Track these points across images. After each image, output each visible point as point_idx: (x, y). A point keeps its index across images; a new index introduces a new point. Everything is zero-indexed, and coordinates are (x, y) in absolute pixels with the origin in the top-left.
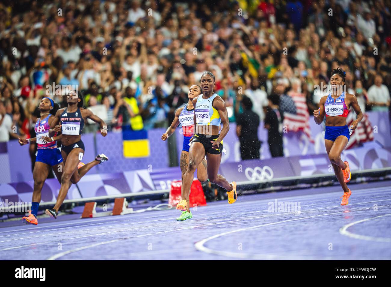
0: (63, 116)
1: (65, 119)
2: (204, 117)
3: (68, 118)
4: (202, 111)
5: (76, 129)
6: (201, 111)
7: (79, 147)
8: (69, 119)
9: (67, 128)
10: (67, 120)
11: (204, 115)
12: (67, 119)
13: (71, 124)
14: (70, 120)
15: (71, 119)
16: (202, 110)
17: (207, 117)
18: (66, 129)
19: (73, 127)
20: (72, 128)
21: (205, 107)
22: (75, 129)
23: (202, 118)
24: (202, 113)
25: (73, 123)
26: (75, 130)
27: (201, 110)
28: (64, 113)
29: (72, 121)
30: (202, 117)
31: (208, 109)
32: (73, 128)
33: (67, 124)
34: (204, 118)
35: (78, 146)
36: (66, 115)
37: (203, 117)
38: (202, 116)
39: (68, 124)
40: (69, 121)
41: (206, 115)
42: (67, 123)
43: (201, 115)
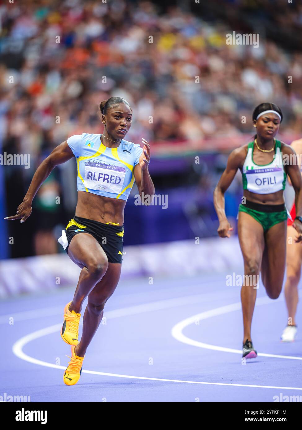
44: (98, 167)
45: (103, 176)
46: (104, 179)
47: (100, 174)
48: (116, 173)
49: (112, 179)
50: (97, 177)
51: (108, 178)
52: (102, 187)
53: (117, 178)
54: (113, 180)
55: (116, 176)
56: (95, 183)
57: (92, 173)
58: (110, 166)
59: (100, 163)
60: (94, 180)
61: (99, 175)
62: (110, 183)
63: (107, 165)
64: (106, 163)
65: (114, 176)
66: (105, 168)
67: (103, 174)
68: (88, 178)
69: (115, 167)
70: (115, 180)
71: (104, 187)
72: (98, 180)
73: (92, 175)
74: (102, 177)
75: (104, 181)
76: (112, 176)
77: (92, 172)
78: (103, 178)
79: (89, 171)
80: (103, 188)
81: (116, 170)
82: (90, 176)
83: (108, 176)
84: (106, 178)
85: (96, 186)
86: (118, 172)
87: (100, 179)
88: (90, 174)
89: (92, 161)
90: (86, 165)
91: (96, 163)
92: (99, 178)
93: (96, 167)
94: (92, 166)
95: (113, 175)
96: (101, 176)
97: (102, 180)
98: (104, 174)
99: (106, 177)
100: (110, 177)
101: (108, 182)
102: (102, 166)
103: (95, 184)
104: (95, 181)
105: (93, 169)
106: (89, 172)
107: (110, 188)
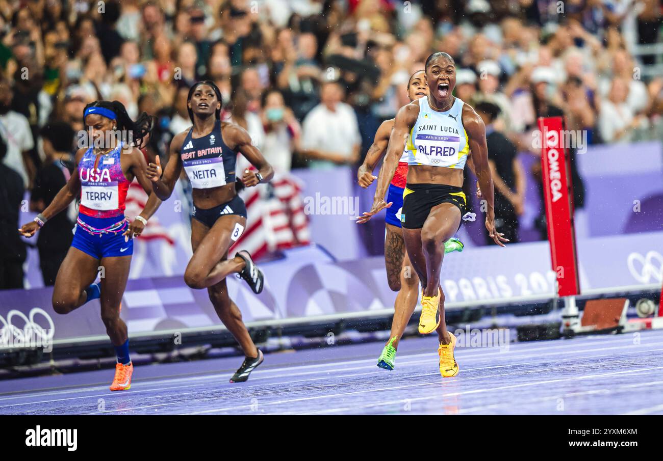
0: (185, 148)
1: (190, 155)
2: (445, 152)
3: (194, 153)
4: (441, 140)
5: (215, 174)
6: (437, 140)
7: (235, 213)
8: (196, 154)
9: (197, 175)
10: (194, 157)
11: (446, 150)
12: (192, 154)
13: (202, 164)
14: (199, 156)
15: (201, 153)
16: (441, 137)
17: (452, 153)
18: (195, 177)
19: (207, 171)
20: (205, 173)
21: (446, 129)
22: (213, 173)
23: (439, 154)
24: (442, 144)
25: (206, 161)
26: (213, 176)
27: (438, 137)
28: (188, 143)
29: (203, 157)
30: (440, 152)
31: (455, 135)
32: (209, 172)
33: (194, 165)
34: (444, 155)
35: (231, 212)
36: (190, 145)
37: (442, 152)
38: (439, 150)
39: (197, 165)
40: (197, 158)
41: (451, 148)
42: (193, 163)
43: (437, 147)
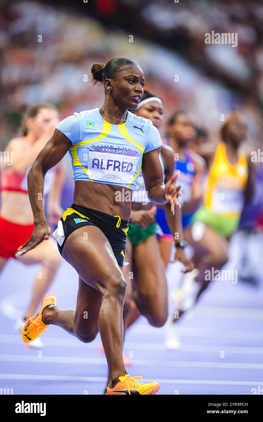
44: (105, 152)
45: (113, 163)
46: (115, 168)
47: (109, 160)
48: (128, 159)
49: (124, 166)
50: (105, 165)
51: (119, 165)
52: (112, 177)
53: (129, 165)
54: (126, 167)
55: (128, 163)
56: (103, 172)
57: (98, 160)
58: (120, 149)
59: (107, 146)
60: (101, 168)
61: (107, 161)
62: (122, 171)
63: (116, 149)
64: (115, 146)
65: (127, 163)
66: (114, 153)
67: (112, 161)
68: (93, 167)
69: (127, 150)
70: (127, 167)
71: (114, 177)
72: (107, 169)
73: (98, 163)
74: (111, 165)
75: (114, 170)
76: (123, 163)
77: (98, 158)
78: (113, 165)
79: (93, 158)
80: (114, 179)
81: (128, 155)
82: (95, 164)
83: (119, 163)
84: (117, 166)
85: (104, 177)
86: (130, 157)
87: (110, 167)
88: (96, 162)
89: (96, 145)
90: (90, 150)
91: (102, 147)
92: (108, 165)
93: (103, 152)
94: (98, 151)
95: (125, 161)
96: (110, 163)
97: (111, 168)
98: (114, 161)
99: (117, 164)
100: (121, 164)
101: (119, 171)
102: (111, 150)
103: (104, 174)
104: (103, 170)
105: (99, 155)
106: (95, 159)
107: (122, 178)
